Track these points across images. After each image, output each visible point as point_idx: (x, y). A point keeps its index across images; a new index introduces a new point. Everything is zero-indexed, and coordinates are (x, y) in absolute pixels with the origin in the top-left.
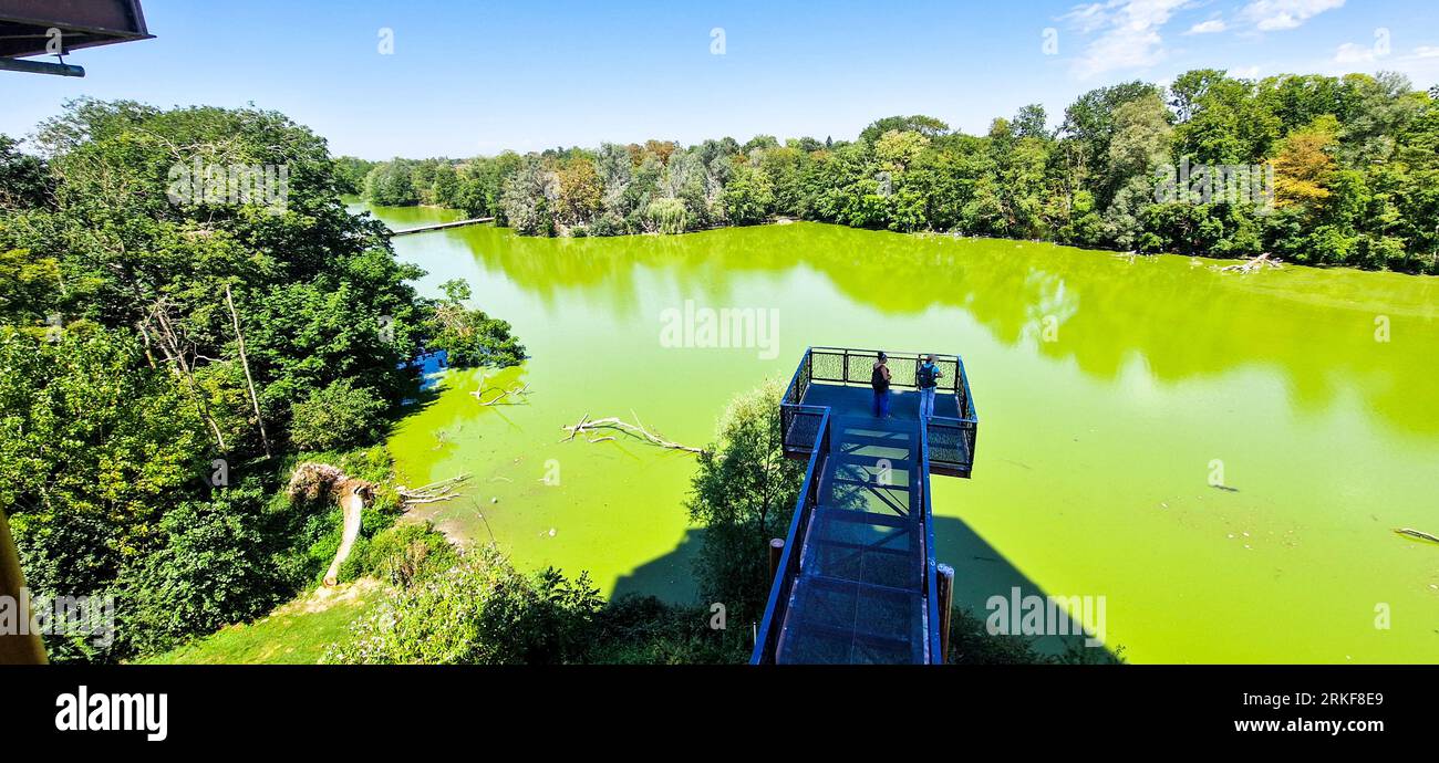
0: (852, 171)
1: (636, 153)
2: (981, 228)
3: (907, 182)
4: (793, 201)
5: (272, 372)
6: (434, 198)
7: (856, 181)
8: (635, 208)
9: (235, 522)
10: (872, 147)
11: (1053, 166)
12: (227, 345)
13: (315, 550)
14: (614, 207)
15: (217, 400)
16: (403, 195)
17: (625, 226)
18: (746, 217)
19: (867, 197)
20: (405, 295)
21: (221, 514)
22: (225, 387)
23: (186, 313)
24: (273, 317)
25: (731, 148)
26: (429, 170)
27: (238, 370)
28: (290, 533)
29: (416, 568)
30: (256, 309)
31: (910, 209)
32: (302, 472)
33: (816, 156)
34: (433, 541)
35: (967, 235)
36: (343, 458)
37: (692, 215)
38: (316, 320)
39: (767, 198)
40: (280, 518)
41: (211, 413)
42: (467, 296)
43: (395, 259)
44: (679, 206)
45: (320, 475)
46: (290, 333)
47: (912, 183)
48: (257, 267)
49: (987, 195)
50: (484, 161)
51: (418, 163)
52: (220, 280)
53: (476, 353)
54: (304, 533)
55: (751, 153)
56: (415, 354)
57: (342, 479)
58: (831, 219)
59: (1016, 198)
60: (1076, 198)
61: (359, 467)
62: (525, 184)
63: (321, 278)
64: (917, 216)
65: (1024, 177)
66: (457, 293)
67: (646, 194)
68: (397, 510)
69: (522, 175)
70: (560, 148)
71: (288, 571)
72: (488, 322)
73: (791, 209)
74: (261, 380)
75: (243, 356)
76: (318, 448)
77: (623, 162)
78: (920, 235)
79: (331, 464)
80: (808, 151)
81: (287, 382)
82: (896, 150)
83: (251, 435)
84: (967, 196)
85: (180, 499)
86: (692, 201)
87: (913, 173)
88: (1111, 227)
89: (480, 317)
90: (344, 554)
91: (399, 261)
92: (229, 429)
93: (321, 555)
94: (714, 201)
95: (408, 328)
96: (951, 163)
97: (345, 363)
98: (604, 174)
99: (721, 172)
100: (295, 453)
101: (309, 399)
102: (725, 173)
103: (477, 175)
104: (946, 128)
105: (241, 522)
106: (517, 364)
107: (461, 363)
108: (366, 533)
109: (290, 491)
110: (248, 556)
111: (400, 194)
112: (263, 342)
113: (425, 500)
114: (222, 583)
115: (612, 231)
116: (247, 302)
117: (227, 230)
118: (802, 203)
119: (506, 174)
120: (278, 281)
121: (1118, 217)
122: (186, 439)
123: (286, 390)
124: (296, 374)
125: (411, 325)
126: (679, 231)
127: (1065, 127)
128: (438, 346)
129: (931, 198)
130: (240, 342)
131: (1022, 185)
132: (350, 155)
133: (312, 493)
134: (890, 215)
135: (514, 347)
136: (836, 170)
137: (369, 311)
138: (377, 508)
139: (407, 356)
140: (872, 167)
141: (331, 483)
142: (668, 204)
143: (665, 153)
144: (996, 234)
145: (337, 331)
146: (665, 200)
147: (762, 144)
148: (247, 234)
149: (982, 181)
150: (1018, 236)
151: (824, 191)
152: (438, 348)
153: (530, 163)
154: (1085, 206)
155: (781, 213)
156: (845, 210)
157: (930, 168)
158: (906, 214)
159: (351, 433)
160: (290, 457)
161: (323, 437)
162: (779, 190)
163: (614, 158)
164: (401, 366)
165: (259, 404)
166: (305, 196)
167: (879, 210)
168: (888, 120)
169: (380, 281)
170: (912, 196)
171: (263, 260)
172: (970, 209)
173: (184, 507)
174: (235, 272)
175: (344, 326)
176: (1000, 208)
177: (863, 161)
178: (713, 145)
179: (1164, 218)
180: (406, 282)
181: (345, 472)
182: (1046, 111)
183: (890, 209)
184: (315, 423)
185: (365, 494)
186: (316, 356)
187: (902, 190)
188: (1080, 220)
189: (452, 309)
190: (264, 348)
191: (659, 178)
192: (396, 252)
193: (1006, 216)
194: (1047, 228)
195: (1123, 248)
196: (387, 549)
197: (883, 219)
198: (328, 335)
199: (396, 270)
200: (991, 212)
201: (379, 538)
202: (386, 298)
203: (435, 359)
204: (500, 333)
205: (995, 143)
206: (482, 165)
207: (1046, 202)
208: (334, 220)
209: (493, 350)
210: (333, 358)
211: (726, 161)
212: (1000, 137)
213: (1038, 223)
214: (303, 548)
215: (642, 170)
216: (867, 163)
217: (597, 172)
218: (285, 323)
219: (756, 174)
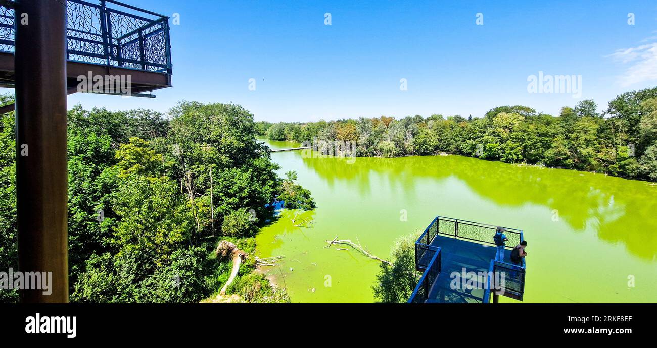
0: (480, 132)
1: (375, 121)
2: (556, 163)
3: (511, 138)
4: (448, 145)
5: (220, 202)
6: (292, 138)
7: (482, 136)
8: (372, 145)
9: (194, 260)
10: (491, 120)
11: (602, 132)
12: (207, 190)
13: (220, 278)
14: (363, 145)
15: (200, 211)
16: (280, 137)
17: (367, 153)
18: (424, 152)
19: (488, 145)
20: (272, 176)
21: (190, 256)
22: (204, 206)
23: (197, 176)
24: (224, 181)
25: (419, 120)
26: (291, 127)
27: (209, 200)
28: (214, 269)
29: (254, 294)
30: (219, 177)
31: (513, 152)
32: (223, 244)
33: (462, 124)
34: (265, 283)
35: (547, 167)
36: (238, 241)
37: (398, 149)
38: (238, 183)
39: (435, 143)
40: (212, 262)
41: (198, 216)
42: (295, 178)
43: (271, 161)
44: (392, 145)
45: (228, 246)
46: (228, 187)
47: (514, 138)
48: (222, 161)
49: (560, 146)
50: (312, 123)
51: (288, 124)
52: (210, 165)
53: (296, 203)
54: (218, 270)
55: (428, 122)
56: (272, 200)
57: (236, 249)
58: (468, 155)
59: (578, 148)
60: (619, 150)
61: (243, 245)
62: (326, 133)
63: (243, 167)
64: (518, 155)
65: (583, 138)
66: (292, 177)
67: (377, 139)
68: (253, 267)
69: (326, 130)
70: (344, 119)
71: (209, 285)
72: (302, 190)
73: (448, 149)
74: (216, 205)
75: (211, 194)
76: (230, 235)
77: (369, 125)
78: (519, 165)
79: (233, 242)
80: (458, 122)
81: (224, 207)
82: (505, 122)
83: (210, 226)
84: (547, 146)
85: (179, 247)
86: (398, 143)
87: (514, 134)
88: (646, 167)
89: (299, 188)
90: (230, 282)
91: (272, 162)
92: (202, 223)
93: (222, 281)
94: (409, 143)
95: (271, 190)
96: (537, 129)
97: (246, 201)
98: (360, 130)
99: (413, 130)
100: (222, 236)
101: (230, 214)
102: (415, 131)
103: (309, 129)
104: (534, 112)
105: (196, 260)
106: (312, 210)
107: (289, 207)
108: (240, 275)
109: (216, 251)
110: (196, 276)
111: (280, 136)
112: (219, 190)
113: (265, 265)
114: (185, 284)
115: (361, 156)
116: (217, 174)
117: (215, 147)
118: (453, 146)
119: (319, 129)
120: (229, 167)
121: (650, 162)
122: (185, 224)
123: (223, 210)
124: (228, 204)
125: (272, 188)
126: (391, 157)
127: (609, 111)
128: (281, 198)
129: (525, 147)
130: (211, 189)
131: (582, 142)
132: (265, 120)
133: (224, 254)
134: (501, 154)
135: (311, 202)
136: (471, 131)
137: (258, 181)
138: (246, 264)
139: (269, 201)
140: (491, 130)
141: (231, 250)
142: (387, 144)
143: (387, 121)
144: (566, 167)
145: (245, 188)
146: (385, 142)
147: (434, 118)
148: (221, 149)
149: (556, 139)
150: (581, 169)
151: (465, 141)
152: (281, 199)
153: (329, 125)
154: (625, 155)
155: (442, 150)
157: (524, 131)
158: (510, 154)
159: (243, 231)
160: (220, 237)
161: (233, 231)
162: (442, 140)
163: (365, 123)
164: (267, 205)
165: (214, 214)
166: (243, 136)
167: (495, 151)
168: (500, 108)
169: (264, 170)
170: (514, 145)
171: (225, 159)
172: (549, 153)
173: (179, 251)
174: (215, 163)
175: (247, 186)
176: (568, 153)
177: (486, 127)
178: (409, 119)
180: (273, 171)
181: (237, 247)
182: (596, 103)
183: (502, 151)
184: (231, 224)
185: (243, 257)
186: (236, 197)
187: (508, 142)
188: (623, 162)
189: (289, 183)
190: (219, 192)
191: (384, 133)
192: (272, 158)
193: (572, 158)
194: (600, 166)
196: (246, 283)
197: (497, 156)
198: (241, 189)
199: (270, 166)
200: (562, 155)
201: (244, 278)
202: (265, 177)
203: (280, 204)
204: (306, 195)
205: (564, 120)
206: (311, 125)
207: (599, 151)
208: (252, 145)
209: (303, 202)
210: (242, 199)
211: (416, 126)
212: (567, 116)
213: (594, 162)
214: (216, 276)
215: (377, 129)
216: (488, 128)
217: (357, 129)
218: (227, 183)
219: (430, 132)
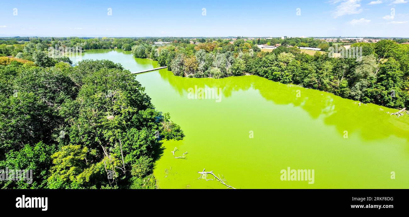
0: (270, 63)
2: (309, 86)
3: (287, 69)
4: (251, 69)
6: (151, 57)
7: (271, 66)
8: (207, 70)
10: (277, 57)
11: (334, 70)
14: (201, 70)
17: (204, 75)
18: (237, 73)
19: (274, 72)
31: (287, 78)
33: (258, 54)
35: (304, 87)
37: (223, 73)
39: (244, 68)
44: (219, 71)
47: (289, 70)
49: (313, 76)
58: (262, 76)
59: (322, 79)
60: (342, 82)
62: (178, 62)
64: (289, 79)
65: (326, 73)
67: (210, 67)
69: (177, 60)
73: (250, 71)
77: (204, 58)
80: (256, 51)
82: (284, 59)
84: (306, 76)
86: (223, 69)
87: (289, 67)
88: (353, 93)
94: (229, 69)
98: (199, 61)
99: (231, 61)
102: (232, 61)
103: (163, 54)
111: (142, 55)
115: (200, 76)
118: (254, 70)
121: (356, 91)
126: (218, 78)
129: (294, 75)
131: (324, 76)
134: (281, 78)
136: (265, 62)
140: (276, 63)
142: (216, 70)
144: (314, 88)
146: (215, 68)
150: (321, 90)
151: (261, 68)
153: (179, 56)
154: (345, 85)
155: (247, 72)
156: (267, 74)
157: (294, 66)
162: (247, 66)
163: (202, 56)
167: (278, 76)
170: (288, 74)
172: (306, 80)
176: (316, 81)
177: (273, 61)
178: (229, 54)
179: (372, 93)
183: (281, 76)
187: (286, 71)
188: (343, 89)
191: (213, 61)
193: (318, 84)
194: (331, 89)
195: (357, 100)
197: (278, 79)
200: (313, 82)
207: (332, 81)
211: (233, 58)
212: (318, 58)
213: (329, 87)
215: (209, 58)
216: (275, 61)
217: (197, 60)
219: (242, 61)
